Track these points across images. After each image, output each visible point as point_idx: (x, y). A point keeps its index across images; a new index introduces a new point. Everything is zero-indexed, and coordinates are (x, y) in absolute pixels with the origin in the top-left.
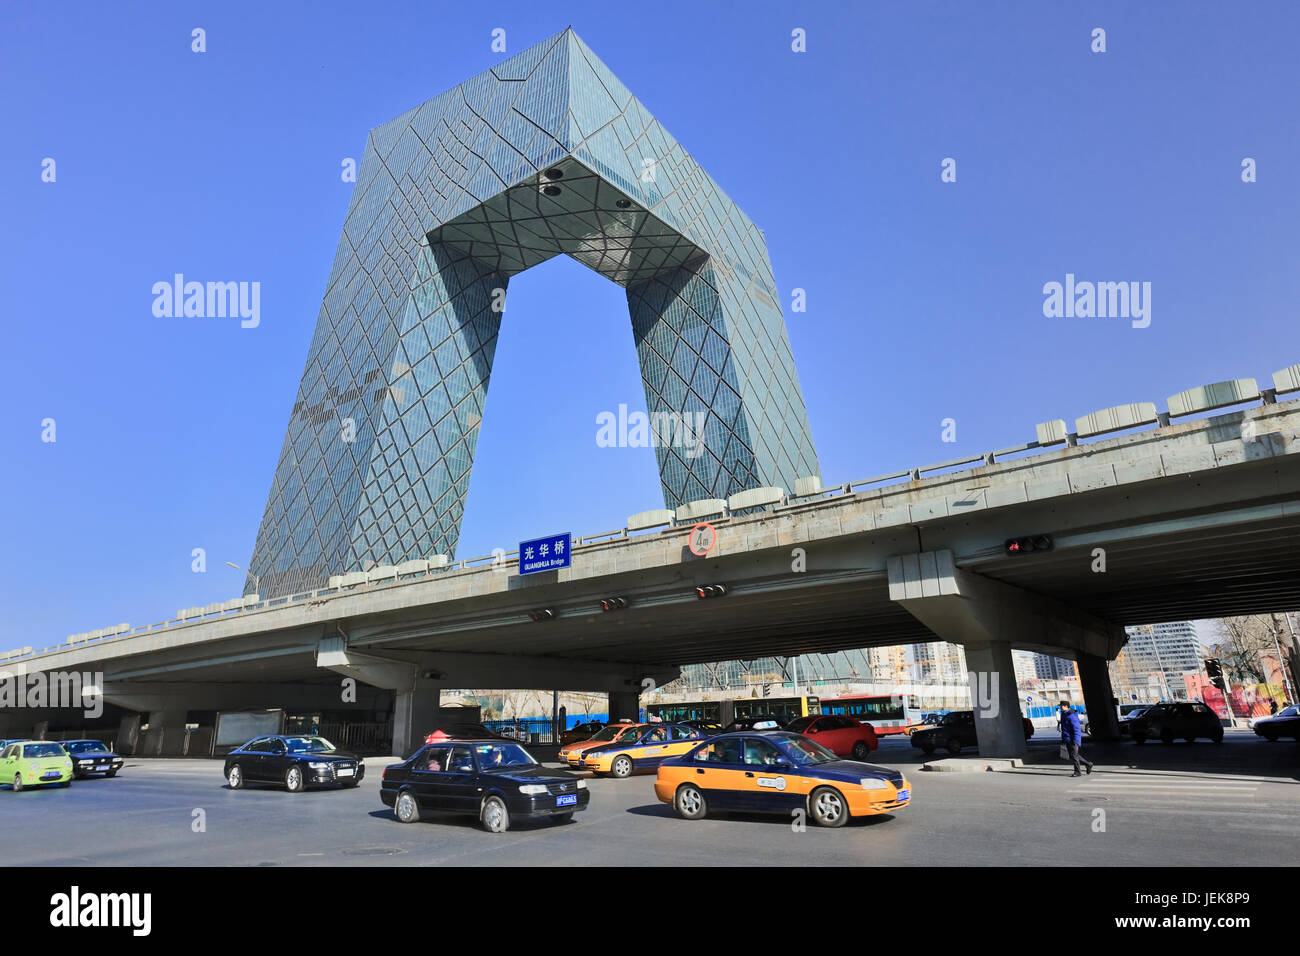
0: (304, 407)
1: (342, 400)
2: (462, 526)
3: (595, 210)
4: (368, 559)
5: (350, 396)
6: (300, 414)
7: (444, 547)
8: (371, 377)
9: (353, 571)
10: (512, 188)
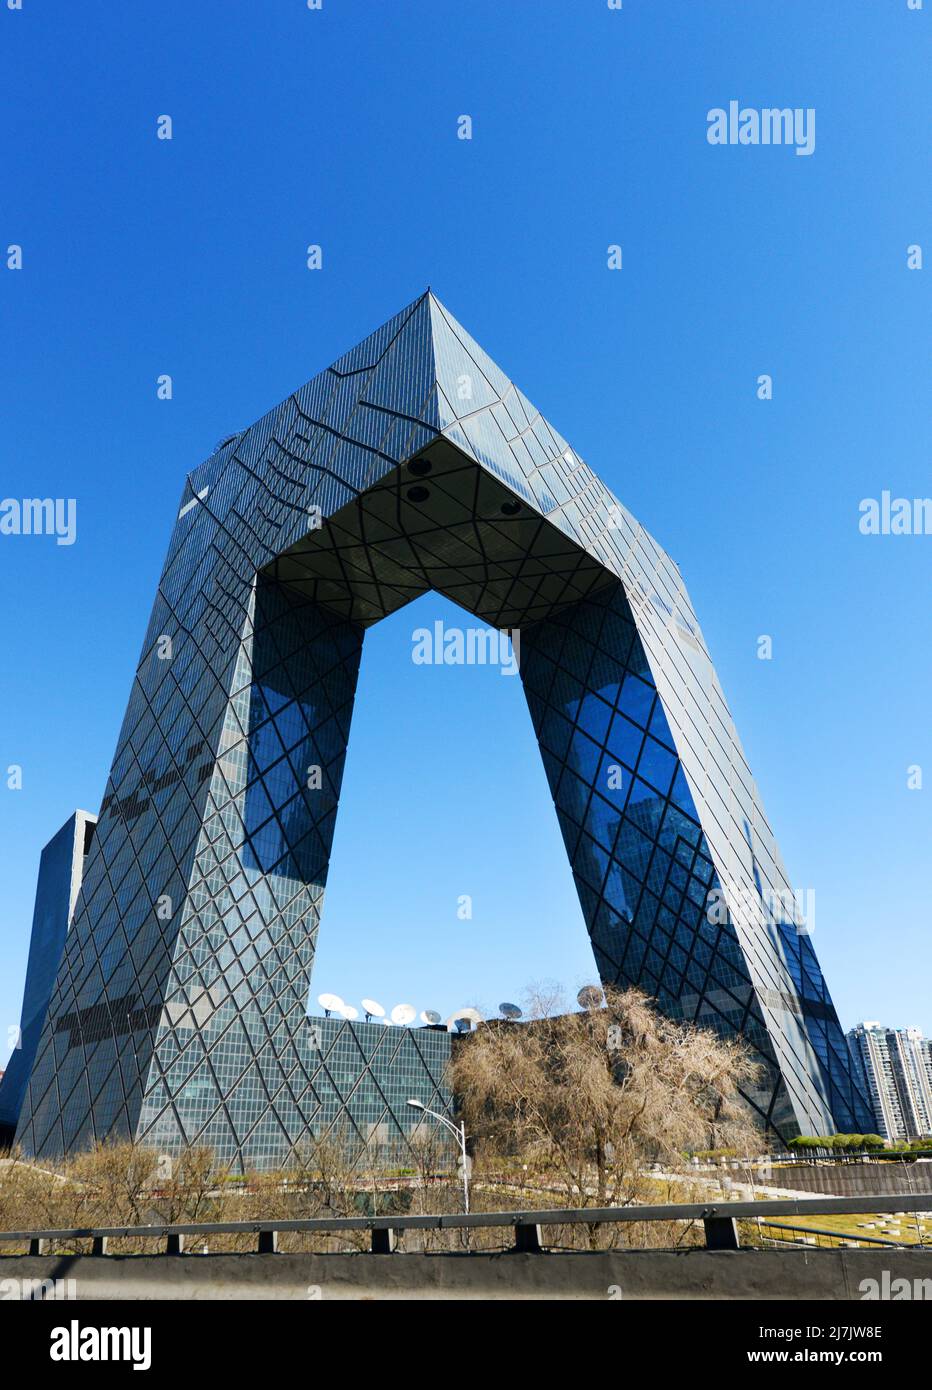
0: (115, 801)
1: (159, 785)
2: (318, 939)
3: (473, 521)
4: (195, 984)
5: (169, 779)
6: (109, 809)
7: (296, 967)
8: (194, 752)
9: (175, 1000)
10: (365, 493)
